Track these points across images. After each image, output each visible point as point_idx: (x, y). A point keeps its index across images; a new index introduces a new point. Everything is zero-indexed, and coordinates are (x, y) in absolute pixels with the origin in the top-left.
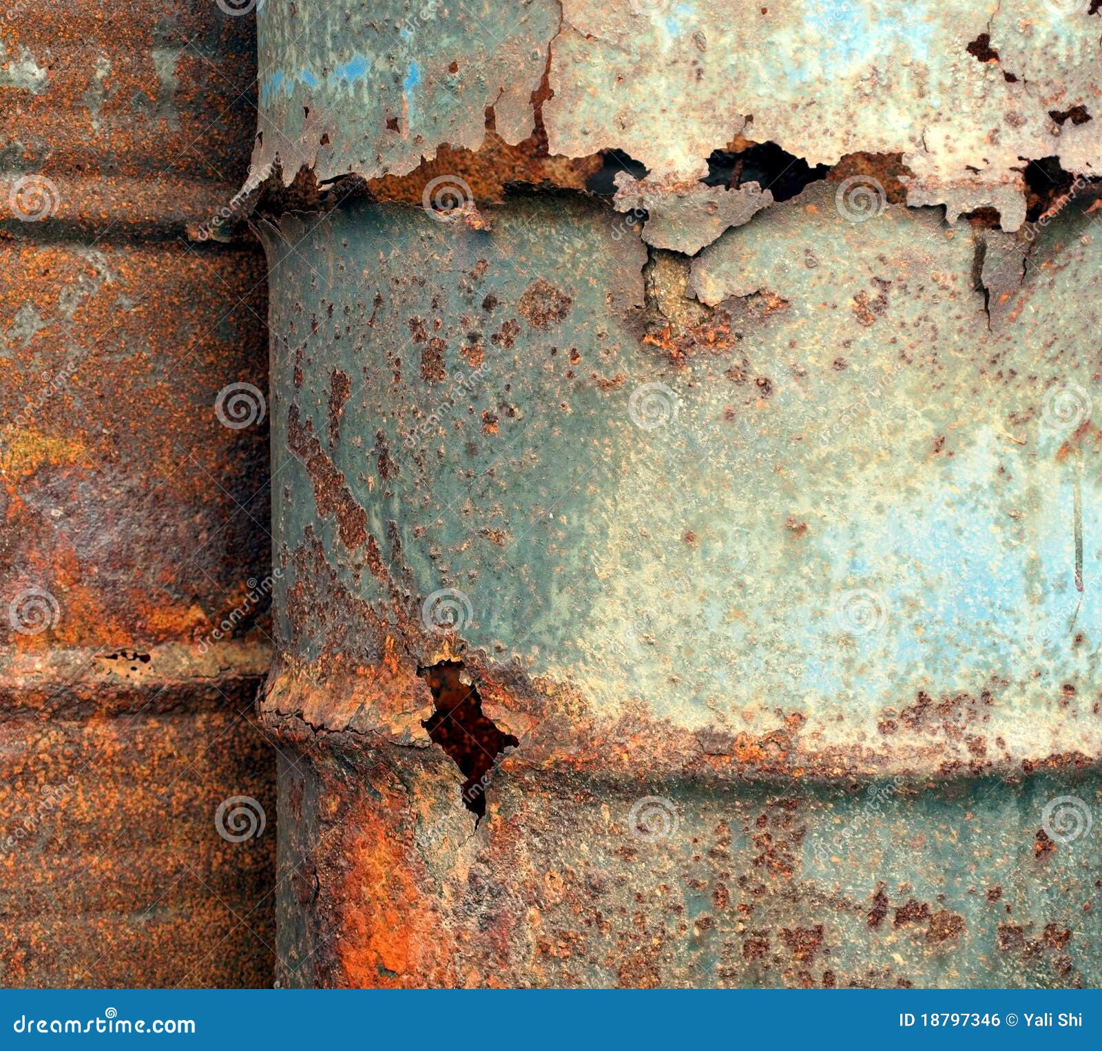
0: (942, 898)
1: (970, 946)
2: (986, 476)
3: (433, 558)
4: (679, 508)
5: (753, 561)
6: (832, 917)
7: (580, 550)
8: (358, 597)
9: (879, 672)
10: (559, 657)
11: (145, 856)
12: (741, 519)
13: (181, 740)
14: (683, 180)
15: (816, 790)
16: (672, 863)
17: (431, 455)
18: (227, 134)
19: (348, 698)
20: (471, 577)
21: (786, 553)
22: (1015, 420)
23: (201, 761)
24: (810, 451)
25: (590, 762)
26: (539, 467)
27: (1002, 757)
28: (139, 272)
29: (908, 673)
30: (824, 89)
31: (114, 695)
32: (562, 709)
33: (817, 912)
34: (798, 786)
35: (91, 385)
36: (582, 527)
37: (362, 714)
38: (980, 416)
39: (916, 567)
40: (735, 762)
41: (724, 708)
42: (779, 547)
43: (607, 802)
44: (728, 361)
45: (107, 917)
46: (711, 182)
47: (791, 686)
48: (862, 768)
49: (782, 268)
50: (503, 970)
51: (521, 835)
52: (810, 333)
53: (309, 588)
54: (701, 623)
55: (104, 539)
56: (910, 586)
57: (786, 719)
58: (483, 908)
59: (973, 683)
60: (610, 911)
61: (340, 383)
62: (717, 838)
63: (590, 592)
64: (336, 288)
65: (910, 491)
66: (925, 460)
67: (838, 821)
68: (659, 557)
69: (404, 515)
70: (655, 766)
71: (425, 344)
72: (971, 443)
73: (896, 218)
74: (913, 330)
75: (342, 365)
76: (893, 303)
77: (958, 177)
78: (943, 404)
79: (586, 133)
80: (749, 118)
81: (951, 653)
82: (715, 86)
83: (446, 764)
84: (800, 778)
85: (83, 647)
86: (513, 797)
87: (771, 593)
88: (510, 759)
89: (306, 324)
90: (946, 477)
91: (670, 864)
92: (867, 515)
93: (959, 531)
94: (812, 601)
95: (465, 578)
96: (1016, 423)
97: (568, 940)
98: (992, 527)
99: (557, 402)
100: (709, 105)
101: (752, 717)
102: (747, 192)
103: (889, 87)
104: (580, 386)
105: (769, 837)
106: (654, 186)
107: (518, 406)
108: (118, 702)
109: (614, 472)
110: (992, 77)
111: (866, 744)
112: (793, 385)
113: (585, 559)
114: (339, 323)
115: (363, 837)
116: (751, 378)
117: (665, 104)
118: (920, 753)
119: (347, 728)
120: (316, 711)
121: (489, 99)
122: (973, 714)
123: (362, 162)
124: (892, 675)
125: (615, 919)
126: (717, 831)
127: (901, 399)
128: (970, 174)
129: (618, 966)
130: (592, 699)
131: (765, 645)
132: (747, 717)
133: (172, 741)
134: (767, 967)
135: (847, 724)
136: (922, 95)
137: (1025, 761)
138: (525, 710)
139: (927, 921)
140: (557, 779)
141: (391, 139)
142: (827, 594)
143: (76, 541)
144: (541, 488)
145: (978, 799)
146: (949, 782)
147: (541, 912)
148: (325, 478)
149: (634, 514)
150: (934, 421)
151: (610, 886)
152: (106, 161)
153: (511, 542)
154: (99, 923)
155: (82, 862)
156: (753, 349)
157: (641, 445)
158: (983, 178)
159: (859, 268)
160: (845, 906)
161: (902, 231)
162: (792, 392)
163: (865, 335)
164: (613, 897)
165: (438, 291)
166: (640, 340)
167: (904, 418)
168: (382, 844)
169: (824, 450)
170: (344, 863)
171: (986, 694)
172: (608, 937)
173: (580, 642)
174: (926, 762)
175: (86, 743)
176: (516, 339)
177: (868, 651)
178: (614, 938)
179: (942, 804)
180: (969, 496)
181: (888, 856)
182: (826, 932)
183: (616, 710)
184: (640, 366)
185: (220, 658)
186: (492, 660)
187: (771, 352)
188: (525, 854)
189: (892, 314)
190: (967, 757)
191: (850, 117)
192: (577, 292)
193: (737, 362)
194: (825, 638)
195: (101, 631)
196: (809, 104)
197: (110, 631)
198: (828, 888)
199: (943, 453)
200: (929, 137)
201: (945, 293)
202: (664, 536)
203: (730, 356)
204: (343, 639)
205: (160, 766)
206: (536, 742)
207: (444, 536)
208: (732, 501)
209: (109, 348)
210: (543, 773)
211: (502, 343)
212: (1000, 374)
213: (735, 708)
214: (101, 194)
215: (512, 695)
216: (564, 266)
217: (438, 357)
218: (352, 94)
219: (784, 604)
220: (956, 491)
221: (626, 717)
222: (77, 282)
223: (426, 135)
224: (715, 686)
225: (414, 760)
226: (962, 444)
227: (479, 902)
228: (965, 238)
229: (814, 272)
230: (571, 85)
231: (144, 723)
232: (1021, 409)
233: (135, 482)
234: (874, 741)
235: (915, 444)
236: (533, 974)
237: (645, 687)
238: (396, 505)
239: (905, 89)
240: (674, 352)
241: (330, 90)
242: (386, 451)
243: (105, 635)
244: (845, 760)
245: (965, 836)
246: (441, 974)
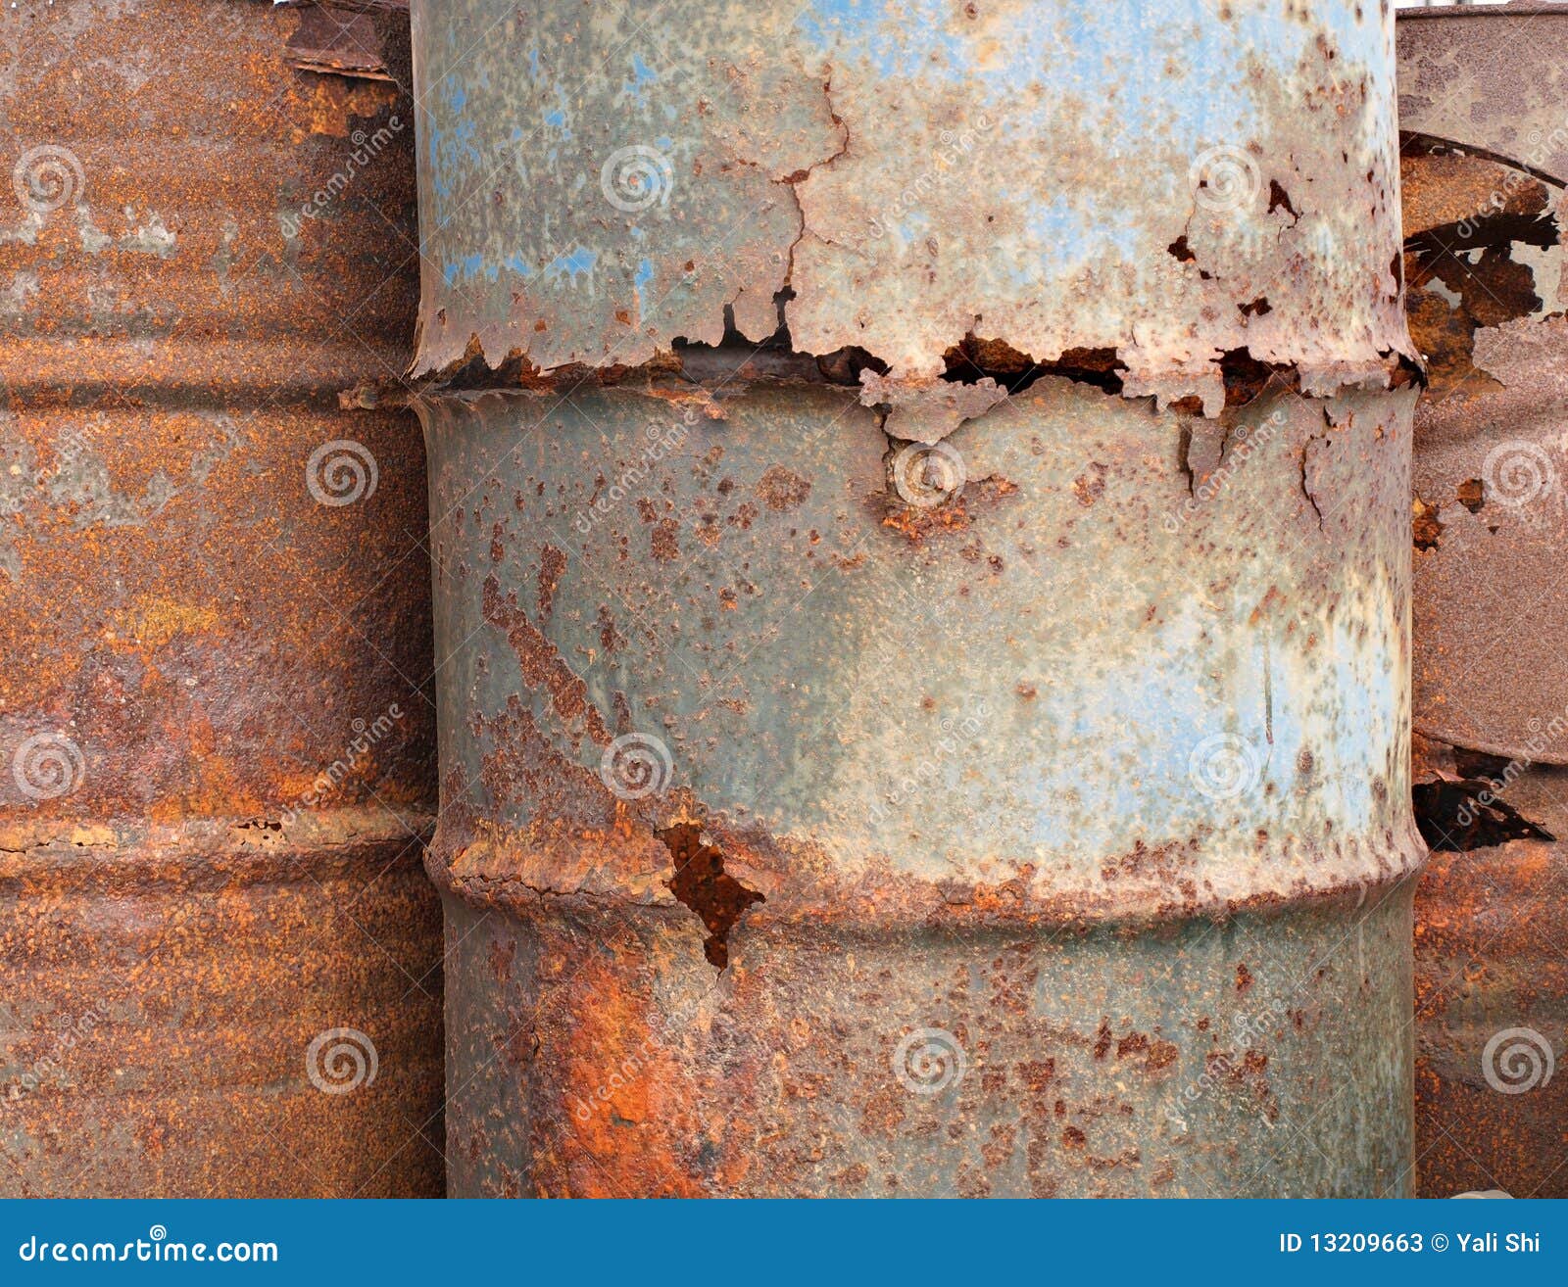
0: (1158, 1030)
1: (1185, 1073)
2: (1191, 642)
3: (668, 727)
4: (918, 677)
5: (988, 724)
6: (1062, 1051)
7: (823, 717)
8: (578, 764)
9: (1102, 824)
10: (803, 817)
11: (277, 1028)
12: (976, 686)
13: (311, 908)
14: (923, 376)
15: (1049, 934)
16: (915, 1006)
17: (664, 629)
18: (347, 293)
19: (575, 862)
20: (710, 744)
21: (1017, 716)
22: (1215, 589)
23: (328, 929)
24: (1038, 624)
25: (839, 914)
26: (780, 641)
27: (1210, 898)
28: (266, 437)
29: (1127, 823)
30: (1045, 290)
31: (249, 865)
32: (807, 866)
33: (1049, 1046)
34: (1032, 930)
35: (223, 552)
36: (825, 696)
37: (594, 876)
38: (1186, 586)
39: (1133, 727)
40: (975, 911)
41: (962, 860)
42: (1010, 712)
43: (853, 952)
44: (962, 540)
45: (242, 1090)
46: (949, 377)
47: (1024, 839)
48: (1090, 912)
49: (1012, 455)
50: (749, 1114)
51: (766, 986)
52: (1036, 514)
53: (514, 756)
54: (939, 783)
55: (238, 706)
56: (1127, 744)
57: (1019, 869)
58: (728, 1056)
59: (1182, 832)
60: (855, 1053)
61: (553, 561)
62: (957, 981)
63: (833, 756)
64: (547, 468)
65: (1127, 656)
66: (1138, 629)
67: (1066, 962)
68: (899, 723)
69: (634, 686)
70: (901, 916)
71: (655, 524)
72: (1178, 612)
73: (1112, 408)
74: (1128, 509)
75: (558, 541)
76: (1110, 485)
77: (1166, 369)
78: (1154, 577)
79: (827, 332)
80: (979, 318)
81: (1162, 804)
82: (946, 288)
83: (691, 922)
84: (1035, 923)
85: (216, 817)
86: (758, 949)
87: (1004, 753)
88: (757, 914)
89: (508, 501)
90: (1157, 643)
91: (913, 1007)
92: (1089, 681)
93: (1169, 692)
94: (1041, 760)
95: (703, 746)
96: (1216, 592)
97: (814, 1082)
98: (1196, 688)
99: (797, 579)
100: (942, 305)
101: (988, 868)
102: (983, 387)
103: (1101, 287)
104: (820, 565)
105: (1005, 979)
106: (897, 382)
107: (756, 583)
108: (252, 872)
109: (855, 645)
110: (1190, 275)
111: (1092, 890)
112: (1022, 562)
113: (829, 726)
114: (551, 501)
115: (595, 994)
116: (984, 556)
117: (900, 304)
118: (1141, 897)
119: (579, 890)
120: (537, 875)
121: (728, 298)
122: (1182, 858)
123: (587, 351)
124: (1112, 826)
125: (861, 1060)
126: (957, 975)
127: (1118, 573)
128: (1176, 367)
129: (864, 1104)
130: (837, 857)
131: (999, 801)
132: (984, 869)
133: (302, 909)
134: (1005, 1099)
135: (1074, 871)
136: (1130, 294)
137: (1229, 901)
138: (769, 868)
139: (1146, 1051)
140: (805, 932)
141: (620, 330)
142: (1054, 753)
143: (210, 710)
144: (782, 660)
145: (1190, 938)
146: (1166, 924)
147: (788, 1056)
148: (532, 649)
149: (876, 683)
150: (1145, 591)
151: (855, 1029)
152: (234, 325)
153: (751, 710)
154: (235, 1097)
155: (218, 1035)
156: (985, 529)
157: (881, 619)
158: (1188, 369)
159: (1080, 454)
160: (1075, 1040)
161: (1117, 419)
162: (1021, 568)
163: (1085, 516)
164: (859, 1040)
165: (670, 475)
166: (880, 523)
167: (1120, 590)
168: (616, 1000)
169: (1050, 621)
170: (570, 1020)
171: (1193, 841)
172: (854, 1077)
173: (823, 803)
174: (1145, 906)
175: (220, 915)
176: (754, 521)
177: (1091, 804)
178: (859, 1078)
179: (1158, 943)
180: (1177, 660)
181: (1111, 993)
182: (1057, 1065)
183: (860, 867)
184: (879, 546)
185: (346, 825)
186: (734, 822)
187: (1002, 532)
188: (770, 1003)
189: (1109, 495)
190: (1180, 899)
191: (1068, 315)
192: (817, 477)
193: (971, 542)
194: (1054, 794)
195: (234, 801)
196: (1032, 304)
197: (243, 800)
198: (1059, 1024)
199: (1155, 621)
200: (1137, 332)
201: (1154, 475)
202: (904, 704)
203: (964, 536)
204: (561, 804)
205: (291, 935)
206: (783, 897)
207: (680, 706)
208: (967, 669)
209: (240, 514)
210: (790, 926)
211: (739, 524)
212: (1202, 547)
213: (972, 861)
214: (230, 358)
215: (756, 854)
216: (803, 453)
217: (671, 537)
218: (574, 284)
219: (1016, 763)
220: (1166, 656)
221: (870, 872)
222: (207, 448)
223: (659, 329)
224: (954, 841)
225: (656, 919)
226: (1170, 612)
227: (722, 1051)
228: (1171, 426)
229: (1040, 459)
230: (812, 286)
231: (275, 892)
232: (1219, 579)
233: (266, 648)
234: (1099, 888)
235: (1130, 613)
236: (780, 1116)
237: (888, 844)
238: (623, 677)
239: (1116, 288)
240: (913, 534)
241: (548, 279)
242: (611, 625)
243: (239, 805)
244: (1075, 906)
245: (1178, 972)
246: (683, 1120)
